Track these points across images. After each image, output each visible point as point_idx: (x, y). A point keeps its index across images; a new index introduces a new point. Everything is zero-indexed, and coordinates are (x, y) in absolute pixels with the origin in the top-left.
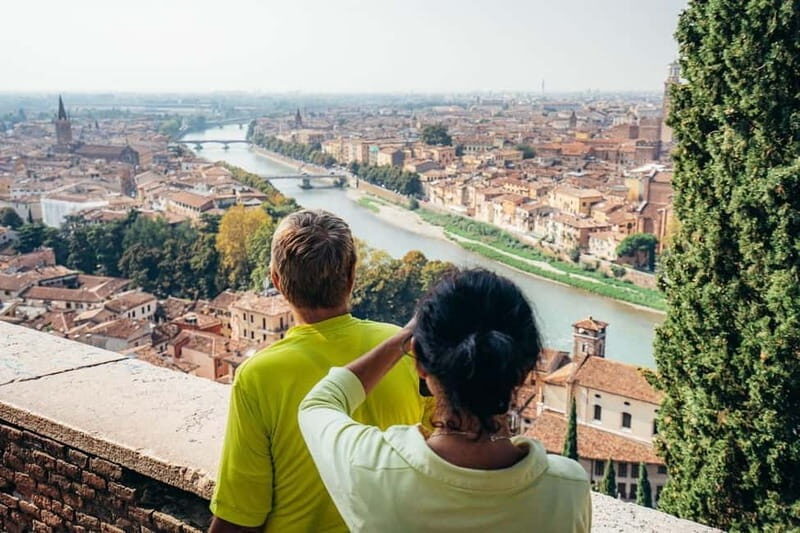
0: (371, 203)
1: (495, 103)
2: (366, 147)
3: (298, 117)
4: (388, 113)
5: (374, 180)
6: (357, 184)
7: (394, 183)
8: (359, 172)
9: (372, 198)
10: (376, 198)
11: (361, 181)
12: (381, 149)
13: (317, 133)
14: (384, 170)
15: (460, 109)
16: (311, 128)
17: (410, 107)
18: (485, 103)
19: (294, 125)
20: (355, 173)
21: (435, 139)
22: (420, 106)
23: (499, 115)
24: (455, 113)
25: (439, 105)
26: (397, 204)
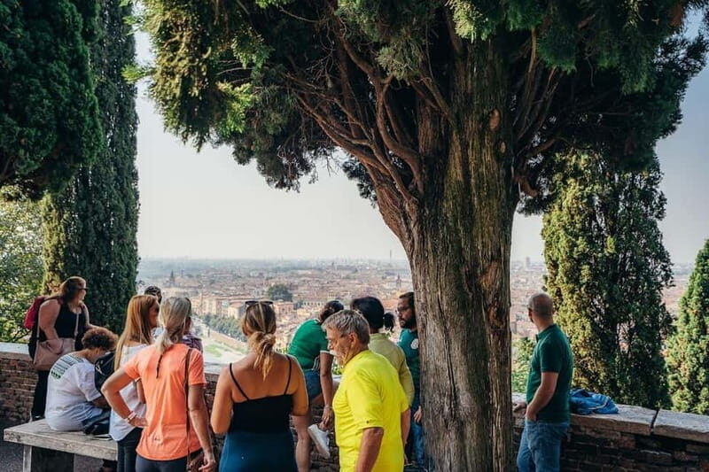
0: (217, 349)
1: (348, 268)
2: (219, 302)
3: (172, 276)
4: (256, 275)
5: (221, 330)
6: (209, 333)
7: (235, 332)
8: (211, 323)
9: (219, 345)
10: (222, 345)
11: (211, 331)
12: (231, 304)
13: (182, 291)
14: (229, 321)
15: (317, 272)
16: (179, 287)
17: (276, 270)
18: (340, 268)
19: (168, 284)
20: (208, 324)
21: (278, 296)
22: (286, 270)
23: (348, 277)
24: (311, 276)
25: (301, 269)
26: (238, 349)
